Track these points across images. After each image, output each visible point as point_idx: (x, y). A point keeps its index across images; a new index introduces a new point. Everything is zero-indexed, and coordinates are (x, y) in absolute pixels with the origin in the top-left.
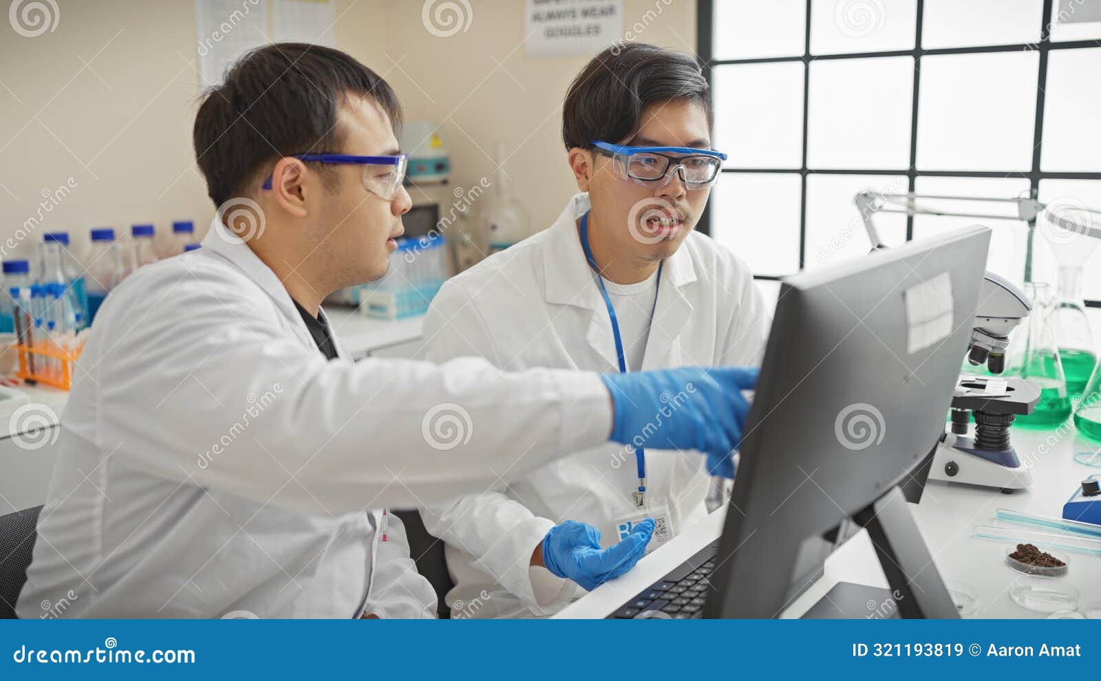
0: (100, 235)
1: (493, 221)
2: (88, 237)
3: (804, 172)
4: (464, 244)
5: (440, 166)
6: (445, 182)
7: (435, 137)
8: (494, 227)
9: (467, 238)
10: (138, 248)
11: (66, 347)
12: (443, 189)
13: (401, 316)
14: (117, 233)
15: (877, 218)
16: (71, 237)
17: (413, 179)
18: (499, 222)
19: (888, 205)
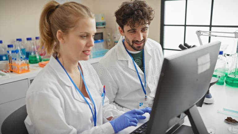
0: (29, 39)
1: (115, 36)
2: (26, 39)
3: (185, 26)
4: (109, 41)
5: (103, 24)
6: (104, 27)
7: (102, 17)
8: (115, 38)
9: (109, 40)
10: (36, 42)
11: (18, 64)
12: (104, 29)
13: (93, 58)
14: (32, 39)
15: (201, 37)
16: (22, 40)
17: (98, 27)
18: (116, 37)
19: (204, 34)
